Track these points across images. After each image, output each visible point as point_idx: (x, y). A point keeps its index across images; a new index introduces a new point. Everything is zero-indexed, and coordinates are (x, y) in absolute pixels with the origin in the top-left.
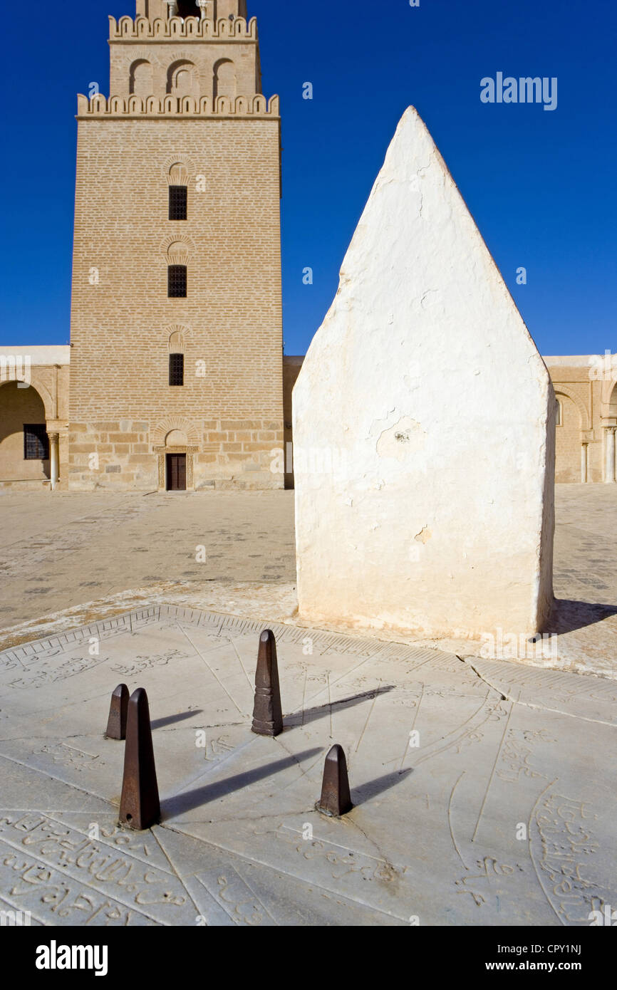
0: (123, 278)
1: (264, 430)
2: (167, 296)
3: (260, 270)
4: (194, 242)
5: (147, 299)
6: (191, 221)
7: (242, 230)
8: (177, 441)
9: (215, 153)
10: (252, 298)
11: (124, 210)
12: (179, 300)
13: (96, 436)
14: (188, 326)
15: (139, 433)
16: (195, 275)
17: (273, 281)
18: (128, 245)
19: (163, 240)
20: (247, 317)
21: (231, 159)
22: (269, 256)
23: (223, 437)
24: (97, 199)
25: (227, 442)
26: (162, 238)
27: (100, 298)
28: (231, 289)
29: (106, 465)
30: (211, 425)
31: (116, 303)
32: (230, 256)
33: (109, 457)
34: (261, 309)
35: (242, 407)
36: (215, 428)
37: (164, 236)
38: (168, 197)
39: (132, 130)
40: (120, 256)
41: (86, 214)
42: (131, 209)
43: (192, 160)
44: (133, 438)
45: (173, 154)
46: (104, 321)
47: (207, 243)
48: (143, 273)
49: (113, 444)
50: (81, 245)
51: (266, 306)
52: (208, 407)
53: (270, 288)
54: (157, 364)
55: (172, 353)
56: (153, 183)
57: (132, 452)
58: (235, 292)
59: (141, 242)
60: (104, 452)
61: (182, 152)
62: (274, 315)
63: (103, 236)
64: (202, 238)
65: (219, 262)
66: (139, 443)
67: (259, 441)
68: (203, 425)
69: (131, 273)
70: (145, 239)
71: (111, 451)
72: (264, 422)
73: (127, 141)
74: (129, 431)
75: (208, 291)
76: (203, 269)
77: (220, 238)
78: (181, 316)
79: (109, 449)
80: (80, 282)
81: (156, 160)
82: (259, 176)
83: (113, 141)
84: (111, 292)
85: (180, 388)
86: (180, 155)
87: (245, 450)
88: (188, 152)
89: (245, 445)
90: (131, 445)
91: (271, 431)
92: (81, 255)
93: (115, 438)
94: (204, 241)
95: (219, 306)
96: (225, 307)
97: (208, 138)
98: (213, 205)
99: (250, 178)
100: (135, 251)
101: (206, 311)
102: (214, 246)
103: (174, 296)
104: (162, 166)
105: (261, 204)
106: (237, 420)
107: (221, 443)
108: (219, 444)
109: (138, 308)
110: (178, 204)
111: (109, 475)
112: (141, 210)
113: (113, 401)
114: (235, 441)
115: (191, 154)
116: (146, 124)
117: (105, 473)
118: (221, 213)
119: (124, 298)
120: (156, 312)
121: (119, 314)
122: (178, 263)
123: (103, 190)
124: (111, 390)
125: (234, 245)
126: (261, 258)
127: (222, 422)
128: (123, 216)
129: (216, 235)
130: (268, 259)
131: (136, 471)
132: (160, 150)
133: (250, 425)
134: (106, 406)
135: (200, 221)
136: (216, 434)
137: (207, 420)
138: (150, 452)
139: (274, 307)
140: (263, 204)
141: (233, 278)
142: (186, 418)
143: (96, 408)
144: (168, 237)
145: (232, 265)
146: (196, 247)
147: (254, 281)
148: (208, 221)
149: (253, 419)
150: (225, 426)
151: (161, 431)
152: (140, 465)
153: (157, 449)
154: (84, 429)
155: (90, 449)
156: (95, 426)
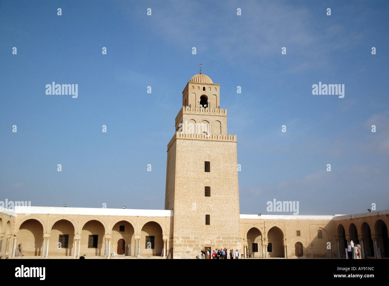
0: (191, 190)
1: (234, 240)
2: (205, 196)
3: (232, 188)
4: (212, 179)
5: (198, 197)
6: (211, 173)
7: (227, 176)
8: (208, 243)
9: (218, 152)
10: (230, 198)
11: (191, 168)
12: (208, 197)
13: (182, 241)
14: (211, 206)
15: (196, 240)
16: (213, 190)
17: (236, 192)
18: (192, 179)
20: (229, 203)
21: (223, 154)
23: (222, 242)
24: (182, 164)
25: (224, 243)
26: (203, 177)
27: (184, 196)
28: (224, 194)
29: (185, 251)
30: (219, 238)
31: (189, 198)
32: (223, 184)
33: (187, 248)
34: (233, 201)
35: (228, 232)
36: (220, 239)
38: (204, 165)
39: (193, 143)
40: (190, 183)
41: (179, 169)
42: (193, 168)
43: (211, 153)
44: (194, 242)
45: (205, 152)
46: (185, 203)
47: (216, 180)
48: (197, 188)
49: (188, 244)
50: (178, 178)
51: (235, 200)
52: (218, 232)
53: (235, 195)
54: (202, 218)
55: (206, 214)
56: (200, 160)
57: (194, 246)
59: (196, 178)
60: (185, 246)
62: (237, 203)
63: (184, 176)
64: (215, 178)
65: (220, 186)
66: (196, 243)
67: (233, 243)
68: (216, 238)
69: (193, 188)
70: (198, 177)
71: (187, 246)
72: (235, 237)
73: (192, 147)
74: (193, 239)
75: (217, 195)
76: (215, 188)
78: (209, 203)
79: (186, 245)
80: (177, 190)
81: (200, 153)
82: (231, 159)
83: (187, 146)
84: (187, 194)
85: (209, 225)
86: (207, 152)
87: (229, 246)
89: (229, 244)
90: (194, 244)
91: (237, 240)
92: (177, 182)
93: (188, 242)
95: (220, 200)
96: (222, 200)
97: (216, 147)
98: (218, 168)
99: (229, 160)
100: (194, 181)
101: (216, 201)
102: (219, 181)
104: (202, 155)
105: (232, 168)
106: (227, 236)
107: (222, 244)
108: (221, 244)
109: (196, 199)
110: (207, 167)
111: (186, 254)
112: (196, 168)
113: (188, 229)
114: (226, 243)
115: (211, 151)
116: (197, 142)
117: (185, 253)
118: (220, 170)
119: (191, 196)
120: (201, 201)
121: (190, 201)
122: (208, 186)
123: (184, 162)
124: (187, 226)
125: (225, 181)
126: (232, 185)
127: (222, 237)
128: (190, 170)
129: (219, 177)
130: (235, 185)
131: (195, 253)
132: (202, 150)
133: (230, 238)
134: (186, 231)
135: (214, 173)
136: (220, 241)
137: (217, 236)
138: (200, 246)
139: (237, 200)
141: (224, 191)
142: (211, 236)
143: (182, 232)
145: (224, 187)
146: (213, 181)
147: (231, 192)
148: (217, 173)
149: (231, 236)
150: (223, 238)
151: (203, 240)
152: (196, 251)
153: (202, 246)
154: (178, 238)
155: (180, 245)
156: (182, 237)
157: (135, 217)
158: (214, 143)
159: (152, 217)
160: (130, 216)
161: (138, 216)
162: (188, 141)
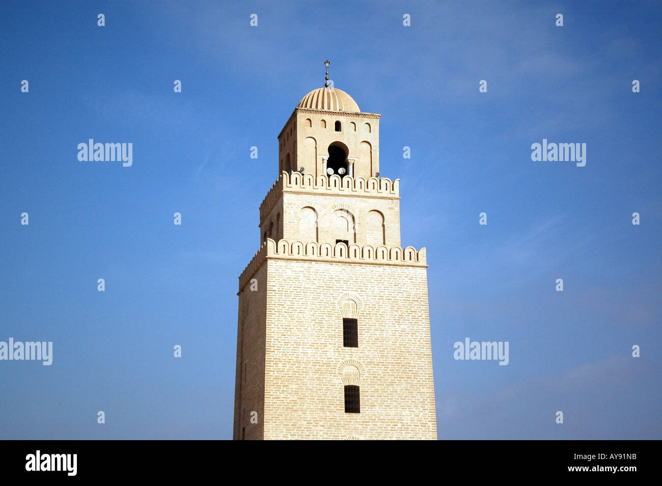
0: (307, 395)
2: (344, 411)
3: (418, 391)
4: (364, 366)
5: (328, 414)
6: (362, 349)
7: (402, 357)
9: (378, 293)
10: (412, 416)
11: (307, 337)
12: (354, 415)
16: (366, 394)
17: (429, 401)
18: (310, 366)
19: (339, 364)
20: (409, 431)
21: (391, 298)
22: (424, 380)
24: (284, 327)
26: (339, 361)
27: (289, 411)
28: (396, 407)
31: (303, 416)
32: (393, 379)
34: (420, 425)
37: (340, 360)
38: (342, 327)
39: (312, 270)
40: (304, 375)
41: (276, 338)
42: (312, 336)
43: (360, 298)
45: (345, 292)
46: (292, 432)
47: (375, 368)
48: (323, 391)
50: (272, 364)
51: (424, 422)
53: (426, 407)
56: (330, 315)
58: (398, 409)
59: (321, 364)
61: (352, 291)
62: (431, 430)
63: (290, 358)
64: (370, 362)
65: (385, 384)
69: (314, 390)
70: (324, 362)
73: (308, 279)
75: (377, 408)
76: (373, 389)
77: (385, 364)
78: (356, 429)
80: (272, 397)
81: (331, 296)
82: (413, 313)
83: (297, 278)
84: (298, 407)
86: (350, 292)
88: (357, 291)
92: (271, 373)
94: (372, 365)
95: (386, 421)
96: (391, 422)
97: (372, 280)
98: (378, 336)
99: (407, 314)
100: (316, 372)
101: (376, 425)
102: (381, 370)
103: (350, 412)
104: (336, 301)
105: (416, 336)
109: (321, 421)
110: (351, 333)
112: (321, 337)
115: (359, 292)
116: (322, 267)
118: (384, 343)
119: (309, 412)
120: (336, 425)
121: (305, 426)
122: (352, 384)
123: (289, 319)
125: (396, 370)
126: (418, 381)
128: (306, 341)
129: (381, 361)
130: (424, 383)
132: (335, 288)
135: (369, 349)
139: (431, 423)
140: (418, 336)
141: (397, 397)
144: (343, 360)
145: (395, 386)
146: (366, 371)
147: (414, 400)
148: (375, 349)
158: (368, 268)
162: (299, 264)
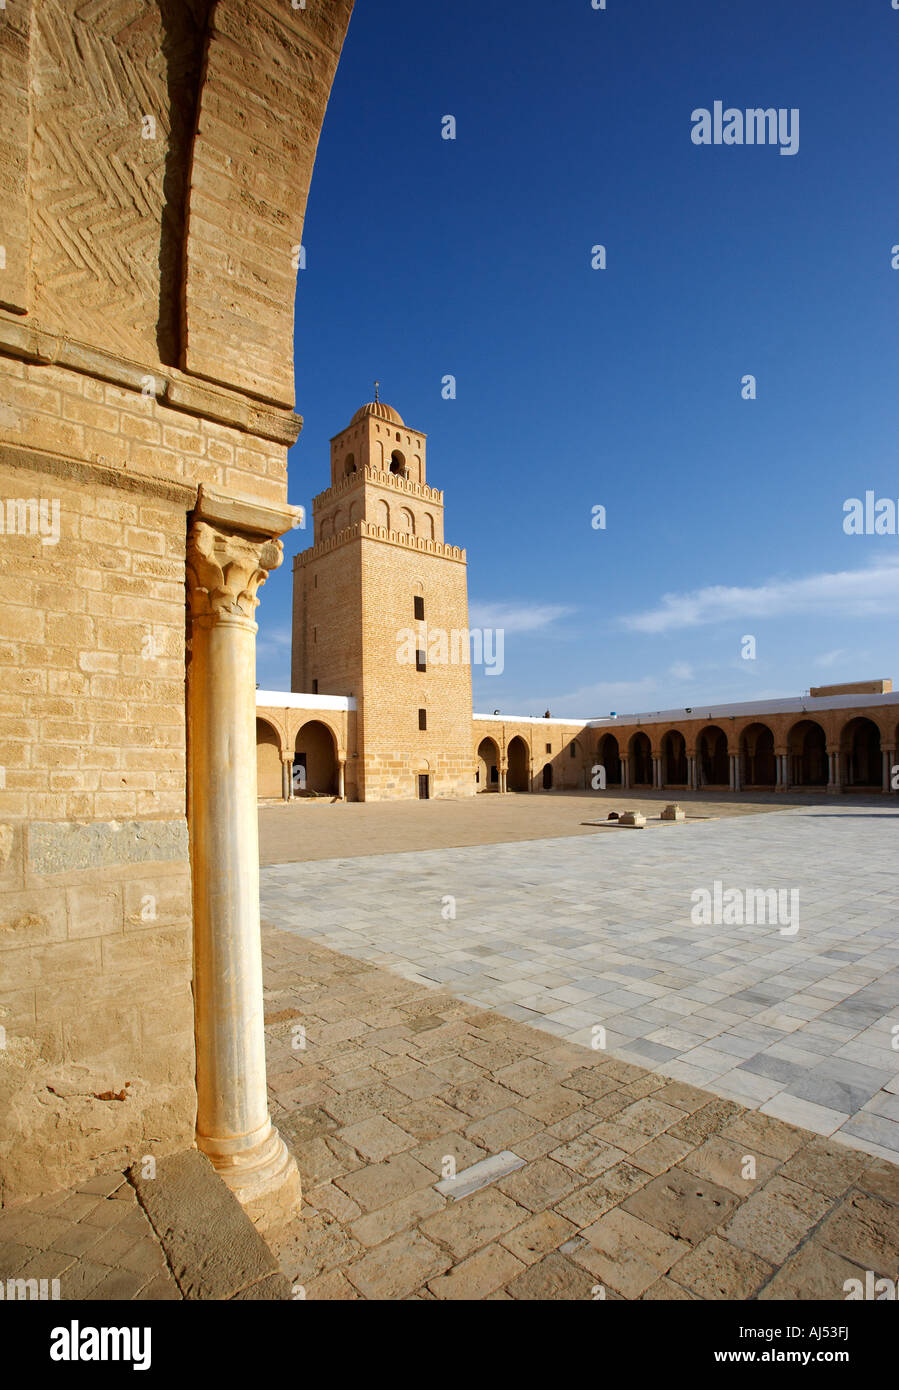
0: (392, 655)
1: (465, 760)
2: (415, 671)
6: (426, 622)
8: (422, 766)
9: (436, 579)
11: (390, 608)
12: (422, 675)
13: (381, 764)
14: (427, 692)
15: (404, 761)
18: (393, 632)
20: (456, 689)
21: (444, 585)
23: (447, 764)
24: (375, 597)
25: (449, 767)
29: (386, 783)
30: (441, 756)
31: (389, 672)
33: (387, 777)
34: (462, 684)
35: (456, 745)
36: (443, 759)
38: (414, 603)
39: (393, 553)
40: (389, 639)
41: (369, 606)
42: (394, 608)
43: (425, 582)
44: (400, 764)
45: (415, 575)
46: (382, 683)
49: (390, 769)
50: (367, 627)
51: (464, 683)
52: (439, 745)
53: (465, 671)
54: (412, 715)
55: (420, 709)
56: (405, 593)
57: (400, 774)
60: (385, 774)
61: (420, 575)
63: (379, 624)
66: (403, 768)
67: (464, 767)
68: (435, 757)
71: (389, 773)
72: (466, 755)
73: (390, 560)
74: (399, 760)
75: (436, 670)
80: (368, 655)
81: (406, 577)
82: (458, 599)
83: (382, 558)
85: (425, 732)
86: (418, 576)
87: (458, 772)
90: (400, 769)
91: (469, 760)
92: (367, 635)
93: (391, 764)
95: (442, 679)
96: (445, 681)
97: (433, 569)
98: (436, 613)
99: (454, 600)
101: (436, 682)
103: (419, 672)
104: (409, 582)
105: (460, 617)
106: (454, 753)
107: (446, 768)
109: (401, 676)
111: (388, 791)
112: (400, 609)
113: (389, 739)
114: (453, 767)
115: (424, 577)
116: (401, 552)
117: (384, 789)
118: (440, 619)
119: (393, 669)
120: (410, 680)
121: (390, 680)
123: (378, 591)
124: (387, 731)
127: (446, 754)
128: (389, 612)
131: (404, 787)
132: (408, 571)
133: (458, 757)
134: (385, 742)
135: (430, 623)
136: (444, 762)
137: (439, 753)
138: (411, 774)
139: (468, 684)
142: (428, 752)
143: (379, 743)
148: (435, 623)
149: (459, 753)
150: (449, 757)
151: (416, 760)
152: (405, 783)
153: (414, 772)
154: (373, 758)
155: (377, 772)
156: (379, 755)
157: (281, 709)
158: (430, 558)
159: (317, 712)
160: (272, 708)
161: (287, 708)
162: (385, 546)
